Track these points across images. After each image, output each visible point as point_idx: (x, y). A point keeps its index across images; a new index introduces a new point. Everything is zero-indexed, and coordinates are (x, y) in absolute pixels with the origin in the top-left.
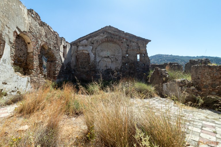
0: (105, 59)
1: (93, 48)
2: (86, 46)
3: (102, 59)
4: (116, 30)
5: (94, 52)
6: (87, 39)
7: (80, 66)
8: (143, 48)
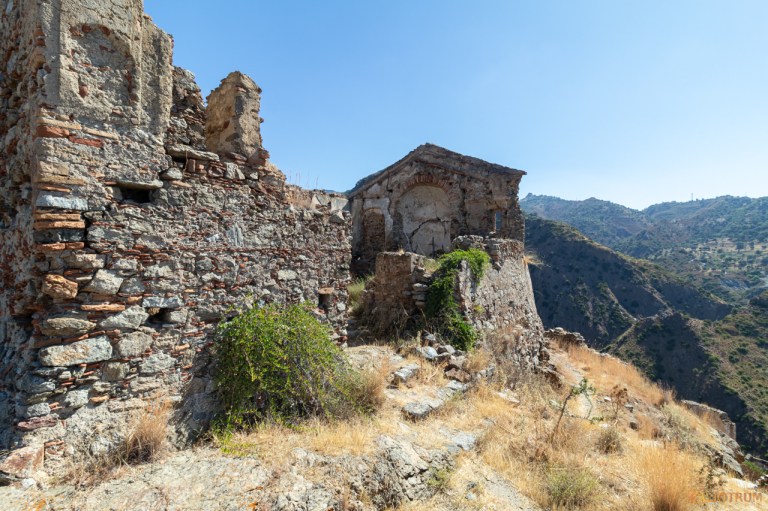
0: (431, 226)
1: (390, 203)
2: (378, 198)
3: (422, 227)
4: (441, 154)
5: (392, 210)
6: (380, 183)
7: (369, 244)
8: (498, 195)
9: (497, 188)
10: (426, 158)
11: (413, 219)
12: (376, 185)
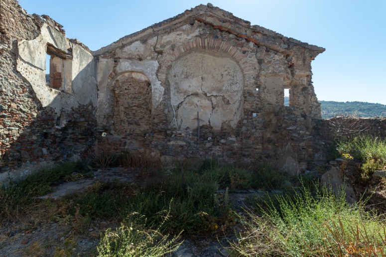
0: (195, 100)
1: (160, 67)
2: (140, 59)
3: (187, 100)
4: (226, 18)
5: (163, 76)
6: (144, 41)
7: (123, 116)
8: (301, 70)
9: (300, 62)
10: (209, 20)
11: (179, 91)
12: (138, 43)
